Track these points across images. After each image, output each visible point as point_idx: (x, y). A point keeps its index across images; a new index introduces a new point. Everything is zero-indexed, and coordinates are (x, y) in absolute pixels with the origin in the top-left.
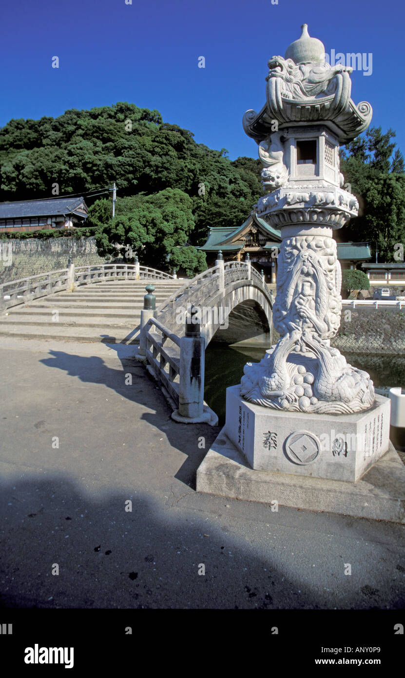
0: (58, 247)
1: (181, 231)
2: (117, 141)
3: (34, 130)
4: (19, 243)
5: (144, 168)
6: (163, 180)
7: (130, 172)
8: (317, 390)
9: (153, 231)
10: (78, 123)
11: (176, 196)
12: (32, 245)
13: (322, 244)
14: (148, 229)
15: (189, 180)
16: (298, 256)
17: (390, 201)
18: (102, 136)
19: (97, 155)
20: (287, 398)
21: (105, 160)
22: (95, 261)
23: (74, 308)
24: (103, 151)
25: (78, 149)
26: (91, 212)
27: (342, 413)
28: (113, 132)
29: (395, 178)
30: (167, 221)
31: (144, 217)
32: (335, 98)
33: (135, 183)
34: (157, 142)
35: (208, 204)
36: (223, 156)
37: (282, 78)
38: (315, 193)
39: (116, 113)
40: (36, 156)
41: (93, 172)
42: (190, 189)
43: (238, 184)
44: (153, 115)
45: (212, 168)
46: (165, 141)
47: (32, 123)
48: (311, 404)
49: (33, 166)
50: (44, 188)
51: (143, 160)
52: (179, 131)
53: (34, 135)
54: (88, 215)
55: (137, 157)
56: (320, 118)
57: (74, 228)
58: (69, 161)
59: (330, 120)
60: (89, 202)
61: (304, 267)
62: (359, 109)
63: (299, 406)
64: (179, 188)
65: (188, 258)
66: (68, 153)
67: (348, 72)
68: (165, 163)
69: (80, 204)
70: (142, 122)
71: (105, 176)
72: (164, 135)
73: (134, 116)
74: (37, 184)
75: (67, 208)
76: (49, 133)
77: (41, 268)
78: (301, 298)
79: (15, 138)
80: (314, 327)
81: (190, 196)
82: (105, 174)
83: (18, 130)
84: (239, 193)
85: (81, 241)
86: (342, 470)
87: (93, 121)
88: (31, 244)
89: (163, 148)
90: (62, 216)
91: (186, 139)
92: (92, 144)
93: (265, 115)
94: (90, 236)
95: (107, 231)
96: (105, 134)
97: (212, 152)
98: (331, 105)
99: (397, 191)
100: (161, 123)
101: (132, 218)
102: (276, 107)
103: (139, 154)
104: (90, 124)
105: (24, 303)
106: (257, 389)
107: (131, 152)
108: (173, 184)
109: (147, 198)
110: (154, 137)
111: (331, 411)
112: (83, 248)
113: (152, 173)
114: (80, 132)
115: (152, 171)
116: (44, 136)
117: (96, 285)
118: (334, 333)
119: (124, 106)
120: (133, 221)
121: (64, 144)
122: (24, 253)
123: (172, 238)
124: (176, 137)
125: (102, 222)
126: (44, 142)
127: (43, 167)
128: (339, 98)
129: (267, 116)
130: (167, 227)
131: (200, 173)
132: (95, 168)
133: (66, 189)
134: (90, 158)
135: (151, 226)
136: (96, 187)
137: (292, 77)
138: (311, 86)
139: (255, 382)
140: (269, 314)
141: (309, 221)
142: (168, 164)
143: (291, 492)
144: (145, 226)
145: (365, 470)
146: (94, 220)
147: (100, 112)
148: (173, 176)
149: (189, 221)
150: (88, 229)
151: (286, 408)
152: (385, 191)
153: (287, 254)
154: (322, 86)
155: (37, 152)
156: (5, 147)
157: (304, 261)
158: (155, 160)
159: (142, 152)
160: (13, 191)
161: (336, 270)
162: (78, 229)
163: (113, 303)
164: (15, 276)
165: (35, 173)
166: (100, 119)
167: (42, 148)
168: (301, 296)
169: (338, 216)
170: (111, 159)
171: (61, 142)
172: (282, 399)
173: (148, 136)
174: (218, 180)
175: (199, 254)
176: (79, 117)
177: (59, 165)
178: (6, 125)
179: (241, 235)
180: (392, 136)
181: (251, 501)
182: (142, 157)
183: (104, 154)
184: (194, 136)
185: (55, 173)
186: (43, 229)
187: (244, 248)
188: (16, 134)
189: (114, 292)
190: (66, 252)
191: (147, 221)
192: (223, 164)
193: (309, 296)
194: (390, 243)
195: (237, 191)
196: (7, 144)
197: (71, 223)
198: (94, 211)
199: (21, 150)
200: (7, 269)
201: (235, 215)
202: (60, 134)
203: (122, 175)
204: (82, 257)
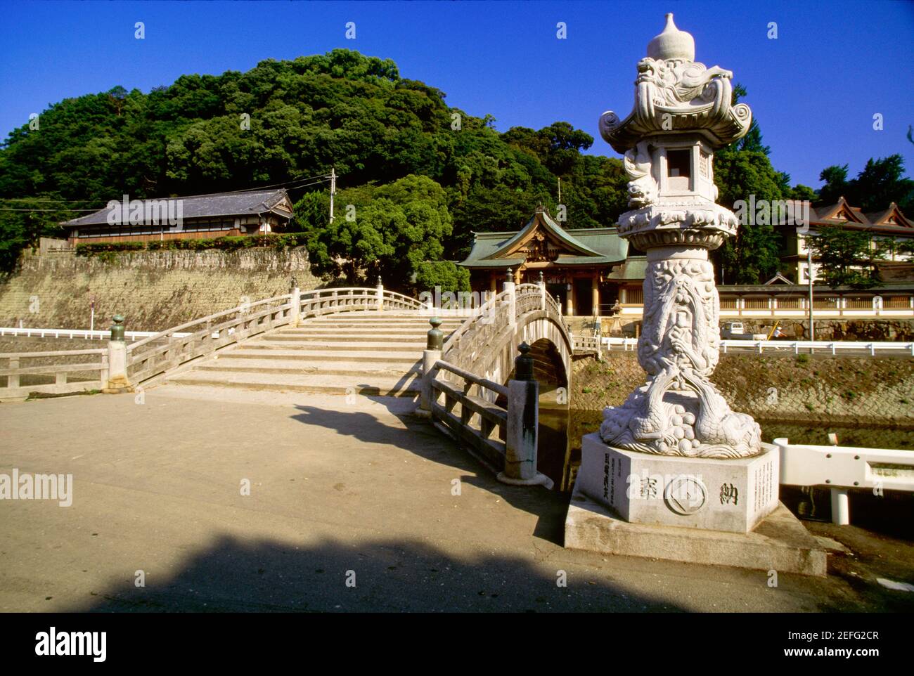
0: (251, 262)
1: (434, 239)
2: (335, 105)
3: (213, 91)
4: (194, 257)
5: (374, 146)
6: (401, 163)
7: (353, 152)
8: (699, 431)
9: (393, 238)
10: (277, 79)
11: (422, 186)
12: (213, 258)
13: (697, 268)
14: (385, 236)
15: (440, 163)
16: (672, 283)
17: (741, 193)
18: (312, 98)
19: (305, 127)
20: (665, 441)
21: (317, 134)
22: (305, 283)
23: (308, 349)
24: (313, 120)
25: (277, 118)
26: (298, 210)
27: (729, 457)
28: (329, 93)
29: (748, 159)
30: (413, 223)
31: (380, 217)
32: (714, 107)
33: (361, 168)
34: (393, 106)
35: (469, 198)
36: (488, 126)
37: (654, 82)
38: (691, 212)
39: (331, 65)
40: (216, 129)
41: (300, 151)
42: (441, 177)
43: (512, 167)
44: (386, 66)
45: (473, 144)
46: (404, 106)
47: (211, 80)
48: (693, 447)
49: (212, 144)
50: (228, 176)
51: (373, 134)
52: (423, 89)
53: (213, 97)
54: (294, 215)
55: (363, 129)
56: (696, 126)
57: (274, 233)
58: (265, 135)
59: (707, 129)
60: (294, 196)
61: (679, 294)
62: (736, 112)
63: (679, 449)
64: (426, 175)
65: (445, 278)
66: (263, 124)
67: (729, 77)
68: (404, 138)
69: (282, 198)
70: (370, 77)
71: (317, 157)
72: (403, 96)
73: (358, 68)
74: (218, 170)
75: (263, 205)
76: (234, 95)
77: (225, 292)
78: (675, 330)
79: (186, 103)
80: (691, 362)
81: (442, 186)
82: (317, 154)
83: (191, 91)
84: (513, 181)
85: (284, 253)
86: (731, 519)
87: (299, 77)
88: (210, 257)
89: (401, 116)
90: (256, 216)
91: (435, 101)
92: (297, 111)
93: (633, 123)
94: (297, 245)
95: (325, 238)
96: (316, 96)
97: (471, 120)
98: (709, 113)
99: (751, 177)
100: (396, 78)
101: (362, 219)
102: (647, 115)
103: (366, 124)
104: (295, 82)
105: (235, 342)
106: (628, 432)
107: (354, 122)
108: (416, 169)
109: (379, 189)
110: (388, 99)
111: (716, 455)
112: (287, 264)
113: (386, 153)
114: (281, 92)
115: (385, 150)
116: (228, 98)
117: (327, 318)
118: (712, 369)
119: (342, 54)
120: (364, 224)
121: (256, 111)
122: (201, 270)
123: (419, 248)
124: (420, 99)
125: (315, 225)
126: (228, 107)
127: (227, 145)
128: (718, 107)
129: (635, 123)
130: (414, 232)
131: (455, 153)
132: (302, 146)
133: (260, 176)
134: (295, 132)
135: (390, 232)
136: (304, 174)
137: (664, 81)
138: (685, 91)
139: (624, 425)
140: (567, 360)
141: (684, 242)
142: (410, 139)
143: (675, 543)
144: (380, 231)
145: (756, 522)
146: (303, 222)
147: (308, 62)
148: (416, 156)
149: (442, 222)
150: (293, 236)
151: (664, 452)
152: (734, 178)
153: (658, 279)
154: (697, 92)
155: (219, 123)
156: (172, 115)
157: (679, 288)
158: (391, 133)
159: (370, 121)
160: (183, 180)
161: (714, 298)
162: (279, 236)
163: (361, 343)
164: (188, 304)
165: (215, 154)
166: (308, 74)
167: (225, 117)
168: (676, 327)
169: (716, 236)
170: (325, 132)
171: (252, 107)
172: (659, 442)
173: (380, 98)
174: (483, 163)
175: (460, 272)
176: (278, 71)
177: (251, 141)
178: (173, 84)
179: (521, 244)
180: (741, 94)
181: (629, 556)
182: (371, 129)
183: (316, 125)
184: (445, 96)
185: (244, 153)
186: (228, 235)
187: (526, 264)
188: (187, 96)
189: (357, 327)
190: (261, 269)
191: (384, 224)
192: (489, 139)
193: (685, 327)
194: (742, 255)
195: (511, 178)
196: (175, 111)
197: (269, 226)
198: (303, 208)
199: (195, 120)
200: (177, 294)
201: (510, 213)
202: (251, 96)
203: (342, 156)
204: (286, 276)
